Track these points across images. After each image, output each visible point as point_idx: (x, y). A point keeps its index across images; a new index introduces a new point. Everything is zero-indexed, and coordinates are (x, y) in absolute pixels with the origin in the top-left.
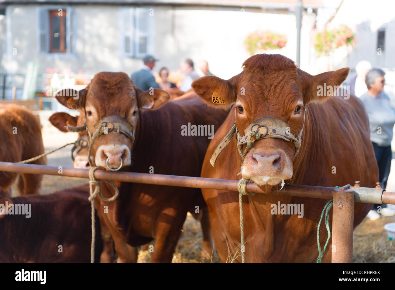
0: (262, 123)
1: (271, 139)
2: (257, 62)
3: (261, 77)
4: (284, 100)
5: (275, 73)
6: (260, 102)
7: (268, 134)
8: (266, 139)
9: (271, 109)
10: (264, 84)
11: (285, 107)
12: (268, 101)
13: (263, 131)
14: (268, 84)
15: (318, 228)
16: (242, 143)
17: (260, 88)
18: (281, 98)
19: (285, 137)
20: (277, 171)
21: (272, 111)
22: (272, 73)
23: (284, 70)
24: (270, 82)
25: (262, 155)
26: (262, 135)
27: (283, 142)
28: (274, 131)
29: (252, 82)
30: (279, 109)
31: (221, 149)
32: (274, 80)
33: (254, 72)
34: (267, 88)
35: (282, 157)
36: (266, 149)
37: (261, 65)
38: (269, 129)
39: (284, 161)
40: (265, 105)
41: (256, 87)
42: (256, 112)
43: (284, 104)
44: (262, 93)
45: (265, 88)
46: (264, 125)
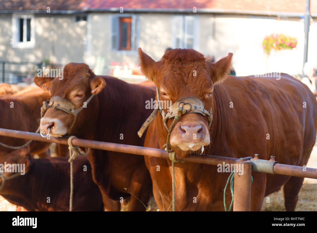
0: (186, 102)
1: (193, 114)
2: (176, 55)
3: (180, 66)
4: (201, 84)
5: (191, 64)
6: (181, 87)
7: (192, 110)
8: (190, 114)
9: (191, 91)
10: (183, 72)
11: (202, 90)
12: (188, 85)
13: (187, 108)
14: (186, 72)
15: (225, 192)
16: (168, 117)
17: (180, 76)
18: (198, 83)
19: (203, 112)
20: (200, 138)
21: (193, 93)
22: (188, 63)
23: (197, 61)
24: (188, 70)
25: (189, 126)
26: (187, 111)
27: (202, 117)
28: (196, 108)
29: (173, 71)
30: (197, 91)
31: (149, 123)
32: (190, 69)
33: (174, 63)
34: (185, 75)
35: (203, 128)
36: (192, 121)
37: (179, 57)
38: (192, 106)
39: (205, 131)
40: (186, 88)
41: (176, 75)
42: (179, 93)
43: (201, 87)
44: (183, 80)
45: (184, 75)
46: (188, 103)
